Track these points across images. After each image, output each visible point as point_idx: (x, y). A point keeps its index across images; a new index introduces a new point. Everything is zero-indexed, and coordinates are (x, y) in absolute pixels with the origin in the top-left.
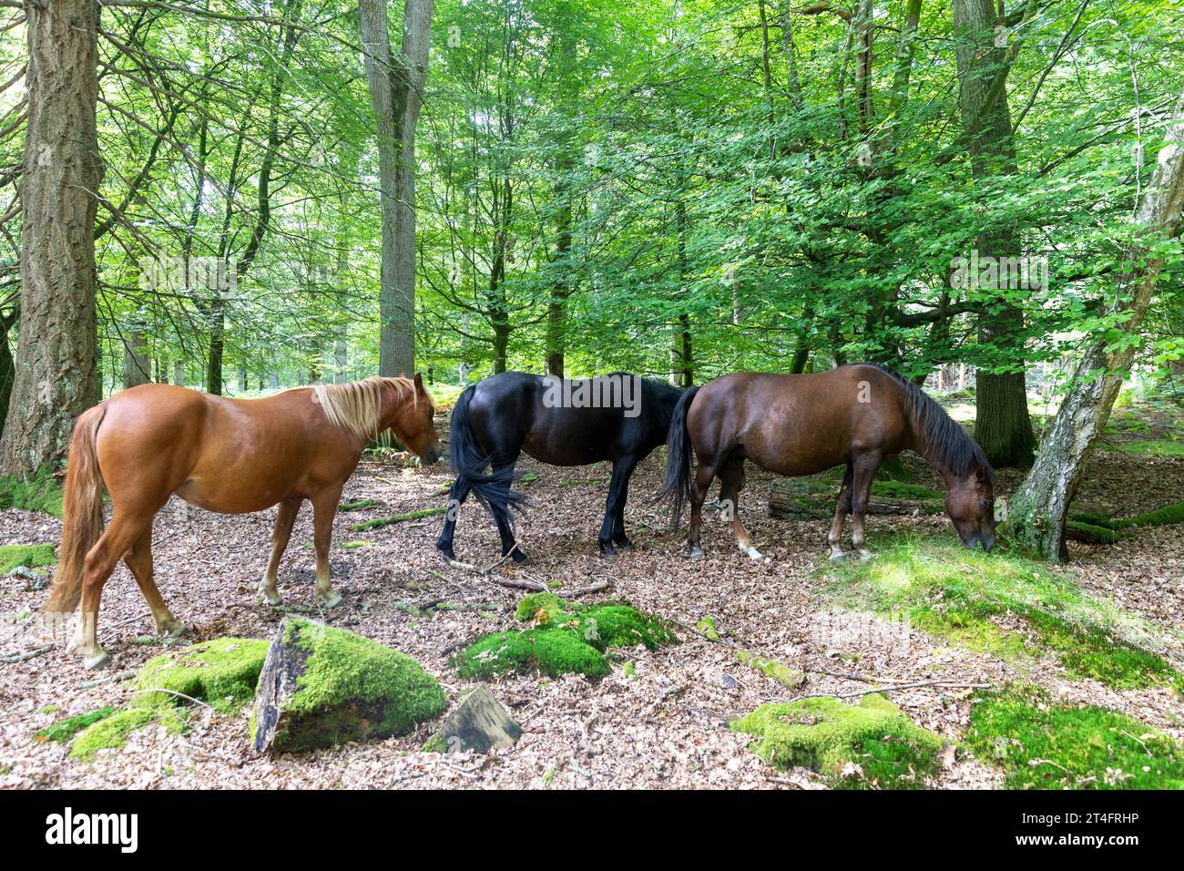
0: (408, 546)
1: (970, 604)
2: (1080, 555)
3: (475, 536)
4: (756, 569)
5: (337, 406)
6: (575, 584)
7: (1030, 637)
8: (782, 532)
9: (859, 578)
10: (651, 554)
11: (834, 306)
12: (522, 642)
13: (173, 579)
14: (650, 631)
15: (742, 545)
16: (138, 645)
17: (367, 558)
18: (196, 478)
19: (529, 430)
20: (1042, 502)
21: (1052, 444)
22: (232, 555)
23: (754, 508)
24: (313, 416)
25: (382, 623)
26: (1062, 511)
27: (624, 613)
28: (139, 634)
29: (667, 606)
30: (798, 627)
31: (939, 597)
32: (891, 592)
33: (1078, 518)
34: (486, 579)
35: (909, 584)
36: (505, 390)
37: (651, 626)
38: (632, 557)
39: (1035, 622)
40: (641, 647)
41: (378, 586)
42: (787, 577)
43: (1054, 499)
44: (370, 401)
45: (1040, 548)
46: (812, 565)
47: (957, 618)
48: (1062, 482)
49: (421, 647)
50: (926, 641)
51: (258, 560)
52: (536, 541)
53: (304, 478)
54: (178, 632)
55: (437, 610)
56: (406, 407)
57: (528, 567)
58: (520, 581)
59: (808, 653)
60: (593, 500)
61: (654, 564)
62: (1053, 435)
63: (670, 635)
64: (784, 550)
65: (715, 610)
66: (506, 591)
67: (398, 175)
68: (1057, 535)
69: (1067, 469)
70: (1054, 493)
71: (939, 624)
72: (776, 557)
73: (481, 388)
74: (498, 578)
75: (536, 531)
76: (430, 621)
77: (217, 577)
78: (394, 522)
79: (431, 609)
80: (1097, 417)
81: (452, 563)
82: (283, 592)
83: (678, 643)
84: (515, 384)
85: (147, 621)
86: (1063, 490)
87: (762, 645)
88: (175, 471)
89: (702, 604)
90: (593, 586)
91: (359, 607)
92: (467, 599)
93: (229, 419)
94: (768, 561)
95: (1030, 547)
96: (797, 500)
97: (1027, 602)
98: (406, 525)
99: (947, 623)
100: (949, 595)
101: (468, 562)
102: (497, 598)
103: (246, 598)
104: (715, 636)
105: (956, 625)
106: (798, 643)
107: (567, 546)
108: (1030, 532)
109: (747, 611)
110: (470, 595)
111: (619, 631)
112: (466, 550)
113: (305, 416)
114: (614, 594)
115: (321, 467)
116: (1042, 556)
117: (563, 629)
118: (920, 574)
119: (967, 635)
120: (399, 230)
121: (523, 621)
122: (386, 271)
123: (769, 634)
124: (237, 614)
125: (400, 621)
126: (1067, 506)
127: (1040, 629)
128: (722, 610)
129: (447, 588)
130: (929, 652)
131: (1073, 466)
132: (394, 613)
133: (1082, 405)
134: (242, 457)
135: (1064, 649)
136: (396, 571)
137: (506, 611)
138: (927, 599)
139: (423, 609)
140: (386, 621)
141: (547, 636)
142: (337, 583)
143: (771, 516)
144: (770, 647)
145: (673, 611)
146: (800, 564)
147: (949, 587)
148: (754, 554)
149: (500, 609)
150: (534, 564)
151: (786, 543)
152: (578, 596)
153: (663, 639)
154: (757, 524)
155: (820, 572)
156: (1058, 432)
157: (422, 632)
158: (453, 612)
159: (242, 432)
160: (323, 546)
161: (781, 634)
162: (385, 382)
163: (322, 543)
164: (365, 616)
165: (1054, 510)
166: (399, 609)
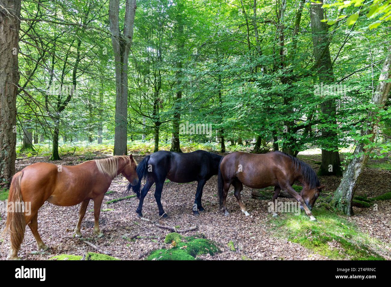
0: (126, 210)
1: (321, 237)
2: (357, 212)
3: (149, 206)
4: (247, 220)
5: (103, 167)
6: (185, 226)
7: (341, 251)
8: (256, 204)
9: (283, 225)
10: (211, 214)
11: (273, 127)
12: (167, 254)
13: (43, 225)
14: (211, 248)
15: (243, 211)
16: (32, 255)
17: (111, 216)
18: (53, 196)
19: (168, 172)
20: (344, 195)
21: (347, 175)
22: (64, 215)
23: (246, 194)
24: (95, 171)
25: (118, 245)
26: (351, 198)
27: (202, 242)
28: (32, 250)
29: (217, 236)
30: (262, 245)
31: (310, 233)
32: (294, 231)
33: (357, 198)
34: (154, 225)
35: (300, 228)
36: (160, 158)
37: (212, 246)
38: (204, 215)
39: (343, 244)
40: (208, 254)
41: (116, 229)
42: (258, 223)
43: (348, 194)
44: (114, 164)
45: (344, 211)
46: (267, 219)
47: (316, 243)
48: (351, 188)
49: (131, 255)
50: (306, 251)
51: (73, 217)
52: (171, 208)
53: (91, 193)
54: (46, 249)
55: (137, 238)
56: (127, 166)
57: (168, 219)
58: (166, 226)
59: (266, 256)
60: (190, 191)
61: (212, 218)
62: (347, 172)
63: (219, 249)
64: (257, 212)
65: (234, 237)
66: (161, 230)
67: (122, 74)
68: (349, 206)
69: (352, 184)
70: (348, 192)
71: (310, 244)
72: (254, 215)
73: (152, 157)
74: (158, 225)
75: (171, 204)
76: (134, 243)
77: (58, 224)
78: (120, 200)
79: (135, 239)
80: (362, 166)
81: (142, 218)
82: (82, 231)
83: (221, 252)
84: (164, 155)
85: (35, 244)
86: (351, 191)
87: (250, 252)
88: (47, 194)
89: (229, 235)
90: (191, 228)
91: (109, 238)
92: (147, 233)
93: (66, 174)
94: (252, 216)
95: (341, 210)
96: (261, 192)
97: (340, 236)
98: (125, 202)
99: (313, 244)
100: (313, 233)
101: (147, 218)
102: (158, 233)
103: (69, 234)
104: (234, 249)
105: (316, 245)
106: (263, 252)
107: (181, 210)
108: (340, 205)
109: (245, 238)
110: (148, 232)
111: (201, 249)
112: (146, 212)
113: (91, 171)
114: (198, 231)
115: (97, 189)
116: (345, 214)
117: (181, 249)
118: (304, 224)
119: (320, 249)
120: (122, 92)
121: (167, 243)
122: (117, 106)
123: (252, 248)
124: (66, 241)
125: (124, 243)
126: (353, 196)
127: (344, 247)
128: (236, 237)
129: (140, 229)
130: (307, 256)
131: (354, 182)
132: (121, 240)
133: (357, 162)
134: (70, 188)
135: (352, 255)
136: (122, 222)
137: (161, 239)
138: (306, 234)
139: (132, 239)
140: (119, 243)
141: (176, 252)
142: (101, 227)
143: (253, 198)
144: (253, 253)
145: (219, 238)
146: (262, 218)
147: (313, 230)
148: (247, 214)
149: (159, 238)
150: (169, 218)
151: (258, 209)
152: (186, 232)
153: (216, 251)
154: (248, 201)
155: (269, 222)
156: (349, 171)
157: (132, 248)
158: (143, 239)
159: (70, 179)
160: (97, 216)
161: (256, 248)
162: (120, 157)
163: (97, 214)
164: (111, 241)
165: (348, 198)
166: (123, 239)
